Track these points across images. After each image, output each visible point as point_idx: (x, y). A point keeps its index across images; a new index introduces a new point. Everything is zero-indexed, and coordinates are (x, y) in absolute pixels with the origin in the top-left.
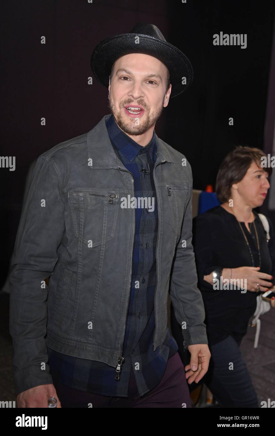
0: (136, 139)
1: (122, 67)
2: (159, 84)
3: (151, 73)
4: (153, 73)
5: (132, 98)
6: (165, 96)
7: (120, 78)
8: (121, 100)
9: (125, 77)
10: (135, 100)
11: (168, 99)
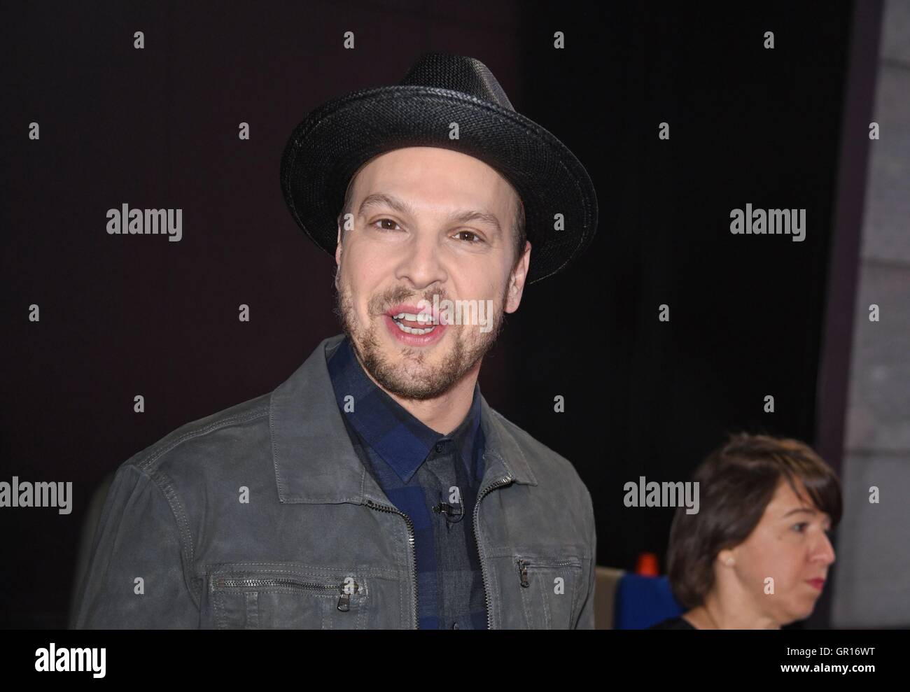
0: (421, 410)
1: (379, 189)
2: (492, 242)
3: (465, 208)
4: (475, 209)
5: (408, 286)
6: (509, 280)
7: (372, 224)
8: (376, 291)
9: (388, 221)
10: (417, 292)
11: (519, 288)
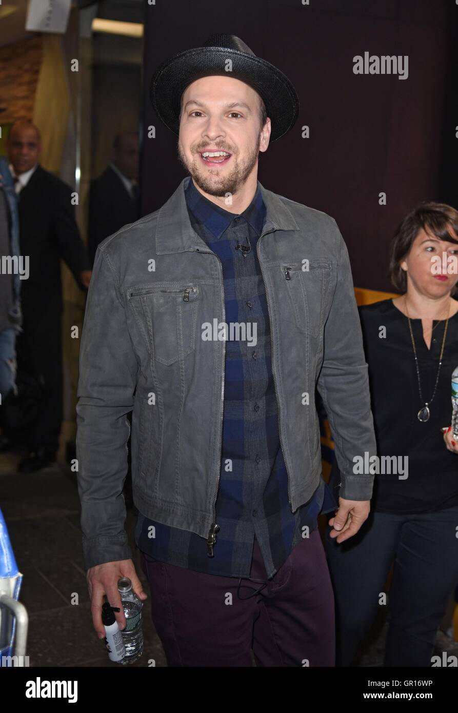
1: (192, 98)
2: (247, 117)
3: (231, 101)
4: (235, 101)
5: (208, 140)
6: (259, 136)
7: (190, 115)
8: (194, 144)
9: (198, 113)
10: (212, 142)
